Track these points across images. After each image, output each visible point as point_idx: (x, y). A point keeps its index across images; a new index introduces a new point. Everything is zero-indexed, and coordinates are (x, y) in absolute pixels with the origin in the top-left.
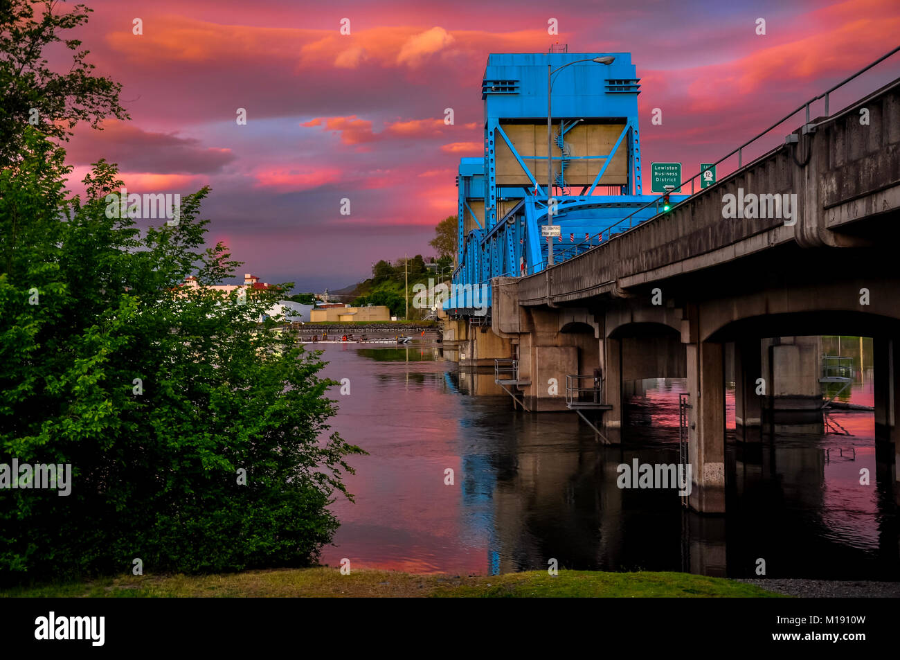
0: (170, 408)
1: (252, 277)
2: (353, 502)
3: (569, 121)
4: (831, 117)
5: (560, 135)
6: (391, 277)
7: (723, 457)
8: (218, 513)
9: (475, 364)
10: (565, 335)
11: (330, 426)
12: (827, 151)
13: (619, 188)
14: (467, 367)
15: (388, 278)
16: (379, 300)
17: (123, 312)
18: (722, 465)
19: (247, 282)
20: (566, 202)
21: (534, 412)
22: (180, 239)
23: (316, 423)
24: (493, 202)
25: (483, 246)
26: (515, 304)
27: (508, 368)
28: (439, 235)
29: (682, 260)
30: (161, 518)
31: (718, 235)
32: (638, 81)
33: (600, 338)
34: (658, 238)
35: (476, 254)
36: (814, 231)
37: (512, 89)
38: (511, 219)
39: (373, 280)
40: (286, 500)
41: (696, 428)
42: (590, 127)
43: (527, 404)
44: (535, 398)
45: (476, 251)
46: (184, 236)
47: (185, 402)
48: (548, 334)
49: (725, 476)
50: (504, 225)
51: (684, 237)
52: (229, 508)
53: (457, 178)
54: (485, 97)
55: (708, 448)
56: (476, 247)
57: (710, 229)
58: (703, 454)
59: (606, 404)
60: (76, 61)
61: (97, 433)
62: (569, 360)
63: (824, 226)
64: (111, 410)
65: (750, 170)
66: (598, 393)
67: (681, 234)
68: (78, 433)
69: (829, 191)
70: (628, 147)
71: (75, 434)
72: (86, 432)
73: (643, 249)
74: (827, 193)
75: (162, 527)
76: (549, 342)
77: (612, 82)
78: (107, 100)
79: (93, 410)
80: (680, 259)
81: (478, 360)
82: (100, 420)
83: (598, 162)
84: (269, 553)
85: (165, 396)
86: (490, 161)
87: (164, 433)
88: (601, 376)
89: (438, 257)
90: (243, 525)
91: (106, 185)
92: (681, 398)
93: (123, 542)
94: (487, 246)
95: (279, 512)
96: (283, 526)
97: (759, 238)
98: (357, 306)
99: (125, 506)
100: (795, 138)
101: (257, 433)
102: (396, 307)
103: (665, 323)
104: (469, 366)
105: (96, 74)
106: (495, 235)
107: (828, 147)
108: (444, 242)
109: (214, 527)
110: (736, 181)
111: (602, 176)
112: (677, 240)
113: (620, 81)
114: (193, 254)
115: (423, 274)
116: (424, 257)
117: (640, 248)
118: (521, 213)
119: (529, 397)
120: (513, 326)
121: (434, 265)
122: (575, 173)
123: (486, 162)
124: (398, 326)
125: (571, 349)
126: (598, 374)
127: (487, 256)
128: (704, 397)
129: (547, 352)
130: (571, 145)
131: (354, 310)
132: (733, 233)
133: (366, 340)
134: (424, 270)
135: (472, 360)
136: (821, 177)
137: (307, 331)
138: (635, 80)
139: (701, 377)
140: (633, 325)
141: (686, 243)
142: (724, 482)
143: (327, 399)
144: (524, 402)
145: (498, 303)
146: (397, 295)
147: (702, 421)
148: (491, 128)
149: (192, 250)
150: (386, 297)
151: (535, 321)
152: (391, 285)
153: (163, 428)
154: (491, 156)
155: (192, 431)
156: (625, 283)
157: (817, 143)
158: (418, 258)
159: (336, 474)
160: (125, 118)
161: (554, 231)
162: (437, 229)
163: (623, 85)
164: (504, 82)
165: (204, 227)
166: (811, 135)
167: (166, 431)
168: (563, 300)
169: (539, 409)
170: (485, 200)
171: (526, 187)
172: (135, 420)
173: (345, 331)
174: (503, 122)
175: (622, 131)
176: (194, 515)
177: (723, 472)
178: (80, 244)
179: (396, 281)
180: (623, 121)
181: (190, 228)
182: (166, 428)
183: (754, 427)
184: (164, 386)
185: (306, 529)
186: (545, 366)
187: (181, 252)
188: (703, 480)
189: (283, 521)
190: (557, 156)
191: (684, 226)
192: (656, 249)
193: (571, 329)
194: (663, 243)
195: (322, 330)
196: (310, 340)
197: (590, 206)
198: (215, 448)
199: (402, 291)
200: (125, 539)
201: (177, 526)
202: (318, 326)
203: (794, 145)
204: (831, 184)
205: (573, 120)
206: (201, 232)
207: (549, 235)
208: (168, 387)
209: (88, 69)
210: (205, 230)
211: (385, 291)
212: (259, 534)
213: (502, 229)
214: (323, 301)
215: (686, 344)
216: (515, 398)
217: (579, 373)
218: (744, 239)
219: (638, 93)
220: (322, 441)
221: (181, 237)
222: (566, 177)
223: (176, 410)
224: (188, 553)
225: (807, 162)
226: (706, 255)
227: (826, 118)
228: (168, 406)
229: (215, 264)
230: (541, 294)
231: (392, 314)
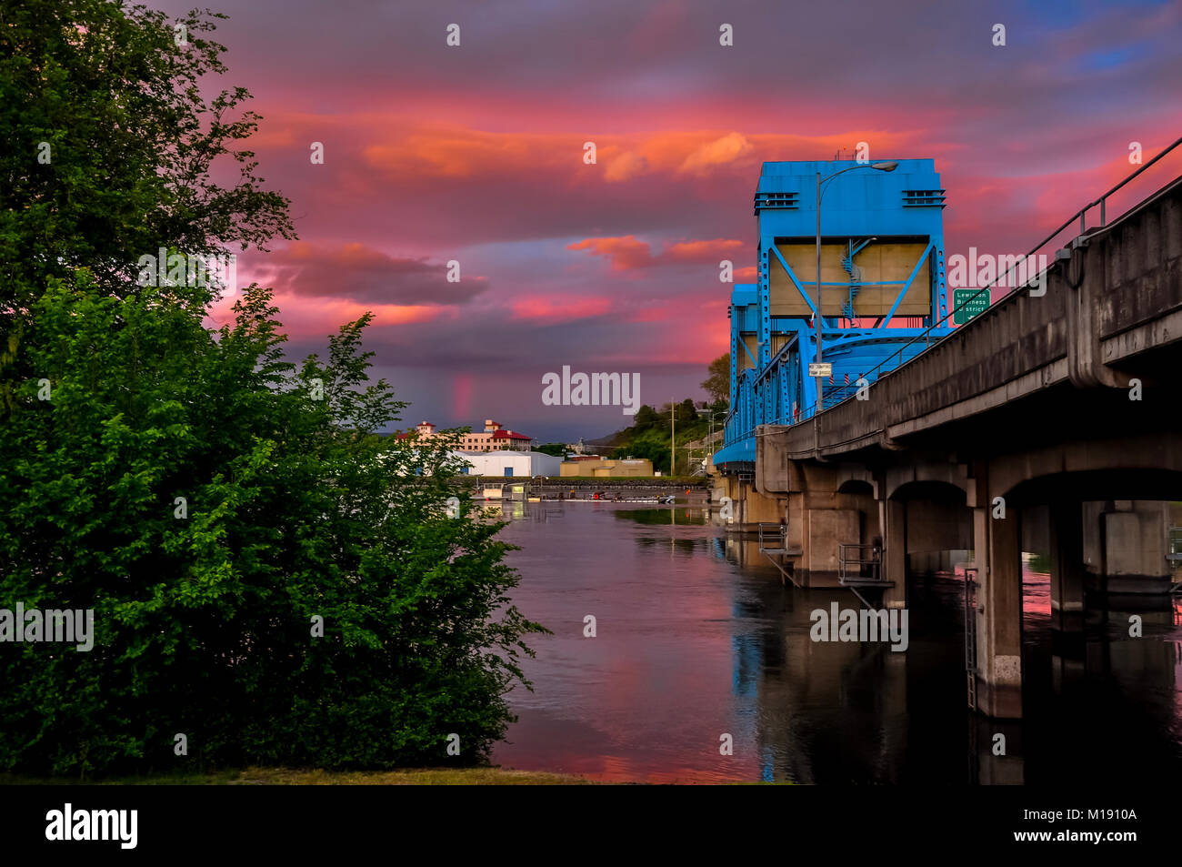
0: (311, 573)
1: (494, 424)
2: (532, 690)
3: (858, 240)
4: (1108, 226)
5: (848, 257)
6: (655, 425)
7: (1019, 648)
8: (363, 698)
9: (745, 530)
10: (844, 495)
11: (510, 599)
12: (1102, 270)
13: (921, 319)
14: (735, 532)
15: (652, 426)
16: (641, 451)
17: (254, 459)
18: (1018, 659)
19: (487, 429)
20: (848, 336)
21: (806, 589)
22: (339, 375)
23: (493, 594)
24: (766, 336)
25: (756, 388)
26: (783, 457)
27: (774, 534)
28: (714, 375)
29: (952, 405)
30: (299, 702)
31: (989, 373)
32: (942, 192)
33: (880, 499)
34: (929, 376)
35: (748, 399)
36: (1089, 368)
37: (790, 203)
38: (784, 356)
39: (634, 429)
40: (446, 685)
41: (985, 612)
42: (884, 247)
43: (798, 579)
44: (807, 571)
45: (748, 394)
46: (344, 371)
47: (332, 565)
48: (823, 494)
49: (1021, 672)
50: (777, 362)
51: (954, 376)
52: (378, 692)
53: (729, 308)
54: (757, 213)
55: (1000, 638)
56: (748, 389)
57: (980, 367)
58: (993, 645)
59: (888, 580)
60: (243, 175)
61: (215, 600)
62: (849, 525)
63: (1101, 362)
64: (230, 573)
65: (1022, 294)
66: (878, 566)
67: (951, 373)
68: (192, 598)
69: (1105, 318)
70: (931, 272)
71: (189, 600)
72: (202, 598)
73: (913, 392)
74: (1103, 321)
75: (299, 713)
76: (825, 503)
77: (911, 193)
78: (273, 218)
79: (211, 573)
80: (950, 403)
81: (748, 525)
82: (219, 585)
83: (894, 288)
84: (422, 748)
85: (305, 558)
86: (763, 288)
87: (301, 601)
88: (881, 545)
89: (712, 402)
90: (393, 713)
91: (258, 313)
92: (966, 574)
93: (255, 728)
94: (760, 389)
95: (434, 700)
96: (443, 716)
97: (1032, 376)
98: (614, 459)
99: (256, 686)
100: (1066, 254)
101: (412, 605)
102: (660, 461)
103: (951, 482)
104: (738, 532)
105: (264, 188)
106: (768, 376)
107: (1103, 265)
108: (719, 384)
109: (359, 715)
110: (1008, 308)
111: (900, 304)
112: (946, 380)
113: (920, 193)
114: (354, 393)
115: (693, 422)
116: (695, 401)
117: (910, 389)
118: (794, 349)
119: (800, 570)
120: (781, 484)
121: (707, 410)
122: (867, 302)
123: (759, 289)
124: (661, 482)
125: (852, 513)
126: (878, 543)
127: (760, 400)
128: (995, 574)
129: (823, 517)
130: (861, 268)
131: (611, 463)
132: (1004, 371)
133: (620, 498)
134: (695, 416)
135: (741, 524)
136: (1096, 300)
137: (555, 487)
138: (938, 191)
139: (991, 548)
140: (916, 484)
141: (955, 382)
142: (1020, 679)
143: (505, 566)
144: (794, 576)
145: (762, 456)
146: (662, 446)
147: (992, 603)
148: (765, 250)
149: (352, 388)
150: (649, 449)
151: (808, 478)
152: (655, 435)
153: (300, 596)
154: (765, 282)
155: (336, 599)
156: (895, 432)
157: (1090, 260)
158: (688, 403)
159: (512, 656)
160: (293, 238)
161: (824, 369)
162: (711, 369)
163: (925, 197)
164: (780, 195)
165: (367, 361)
166: (1083, 250)
167: (304, 599)
168: (832, 453)
169: (812, 584)
170: (758, 334)
171: (807, 318)
172: (268, 586)
173: (599, 488)
174: (779, 241)
175: (923, 252)
176: (337, 700)
177: (1019, 668)
178: (215, 380)
179: (661, 429)
180: (924, 240)
181: (350, 362)
182: (304, 595)
183: (1073, 613)
184: (305, 546)
185: (467, 721)
186: (820, 532)
187: (341, 390)
188: (994, 678)
189: (443, 711)
190: (846, 283)
191: (953, 363)
192: (925, 391)
193: (849, 488)
194: (932, 383)
195: (573, 487)
196: (555, 498)
197: (877, 341)
198: (361, 621)
199: (668, 441)
200: (257, 725)
201: (316, 712)
202: (568, 482)
203: (1066, 261)
204: (1107, 309)
205: (863, 239)
206: (363, 367)
207: (818, 375)
208: (310, 547)
209: (257, 182)
210: (368, 364)
211: (648, 441)
212: (412, 726)
213: (775, 368)
214: (575, 453)
215: (972, 509)
216: (783, 572)
217: (862, 542)
218: (1017, 378)
219: (943, 207)
220: (497, 616)
221: (340, 372)
222: (855, 307)
223: (318, 575)
224: (329, 744)
225: (1080, 282)
226: (977, 398)
227: (1102, 228)
228: (309, 571)
229: (377, 404)
230: (809, 447)
231: (655, 469)
